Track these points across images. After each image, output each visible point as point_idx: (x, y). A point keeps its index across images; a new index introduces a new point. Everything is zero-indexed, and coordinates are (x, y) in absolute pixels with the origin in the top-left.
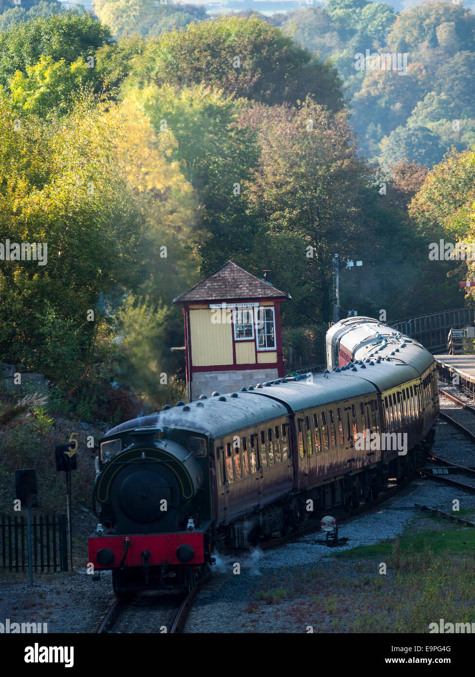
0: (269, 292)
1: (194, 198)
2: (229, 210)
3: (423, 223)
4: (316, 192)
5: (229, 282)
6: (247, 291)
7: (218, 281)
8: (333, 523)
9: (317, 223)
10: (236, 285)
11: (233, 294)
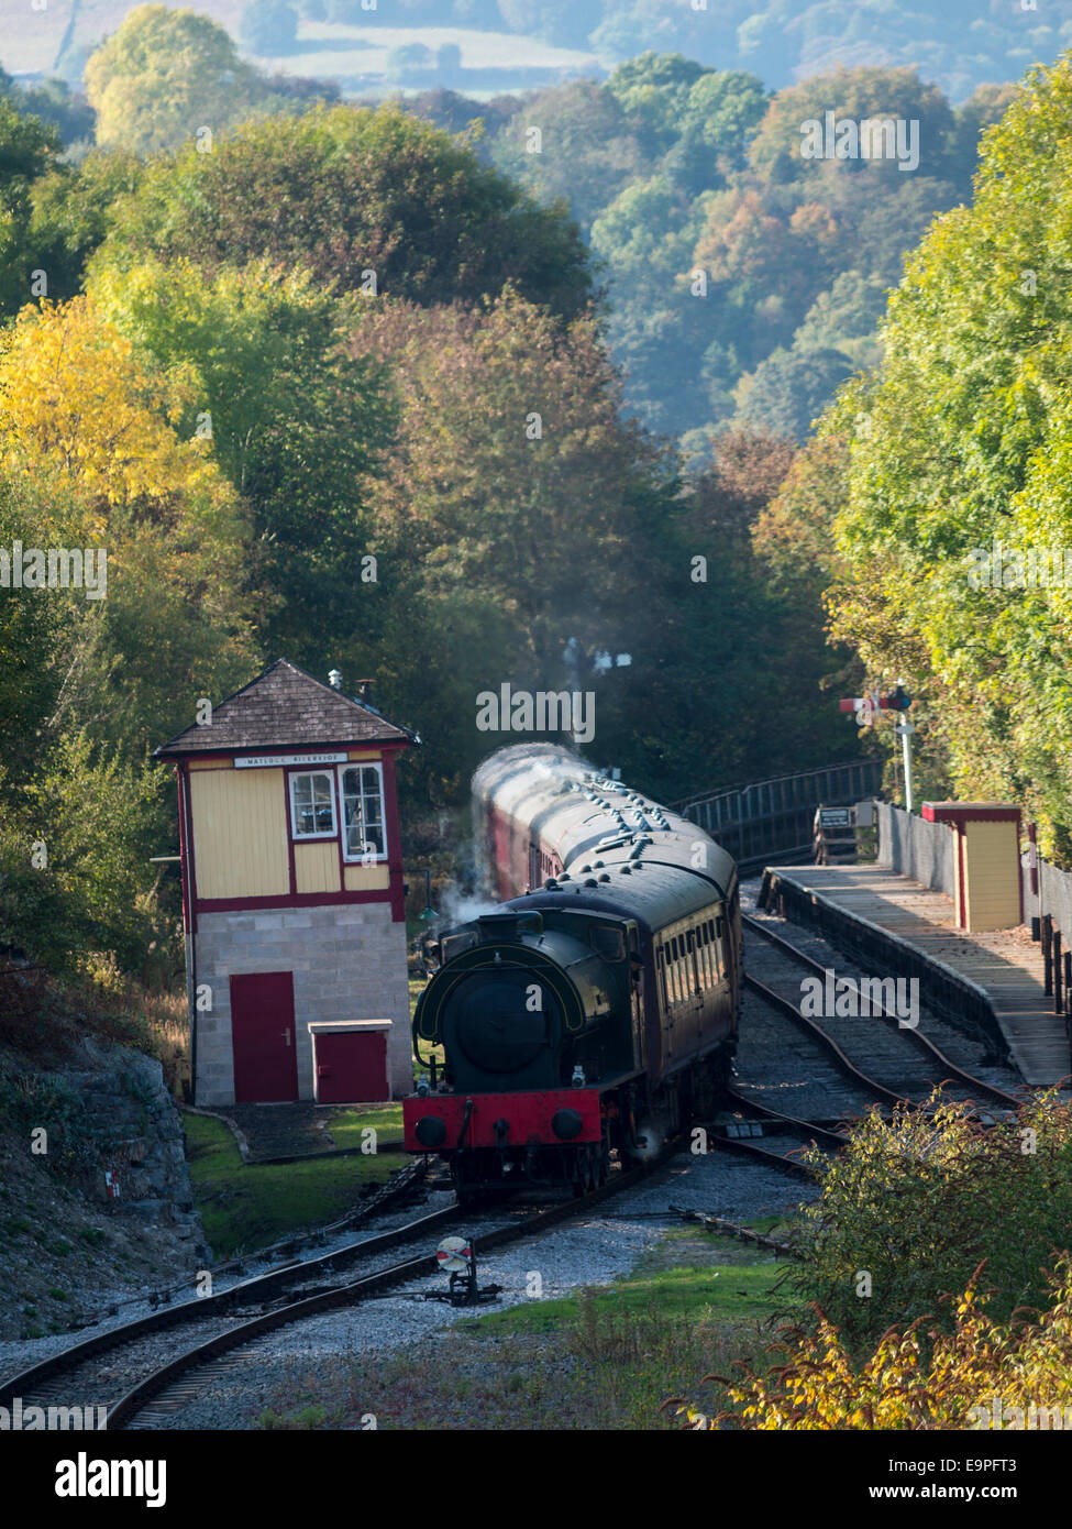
0: (370, 729)
2: (331, 544)
3: (785, 568)
4: (528, 501)
5: (279, 707)
6: (320, 727)
7: (253, 705)
8: (463, 1253)
9: (529, 571)
10: (294, 713)
11: (289, 735)
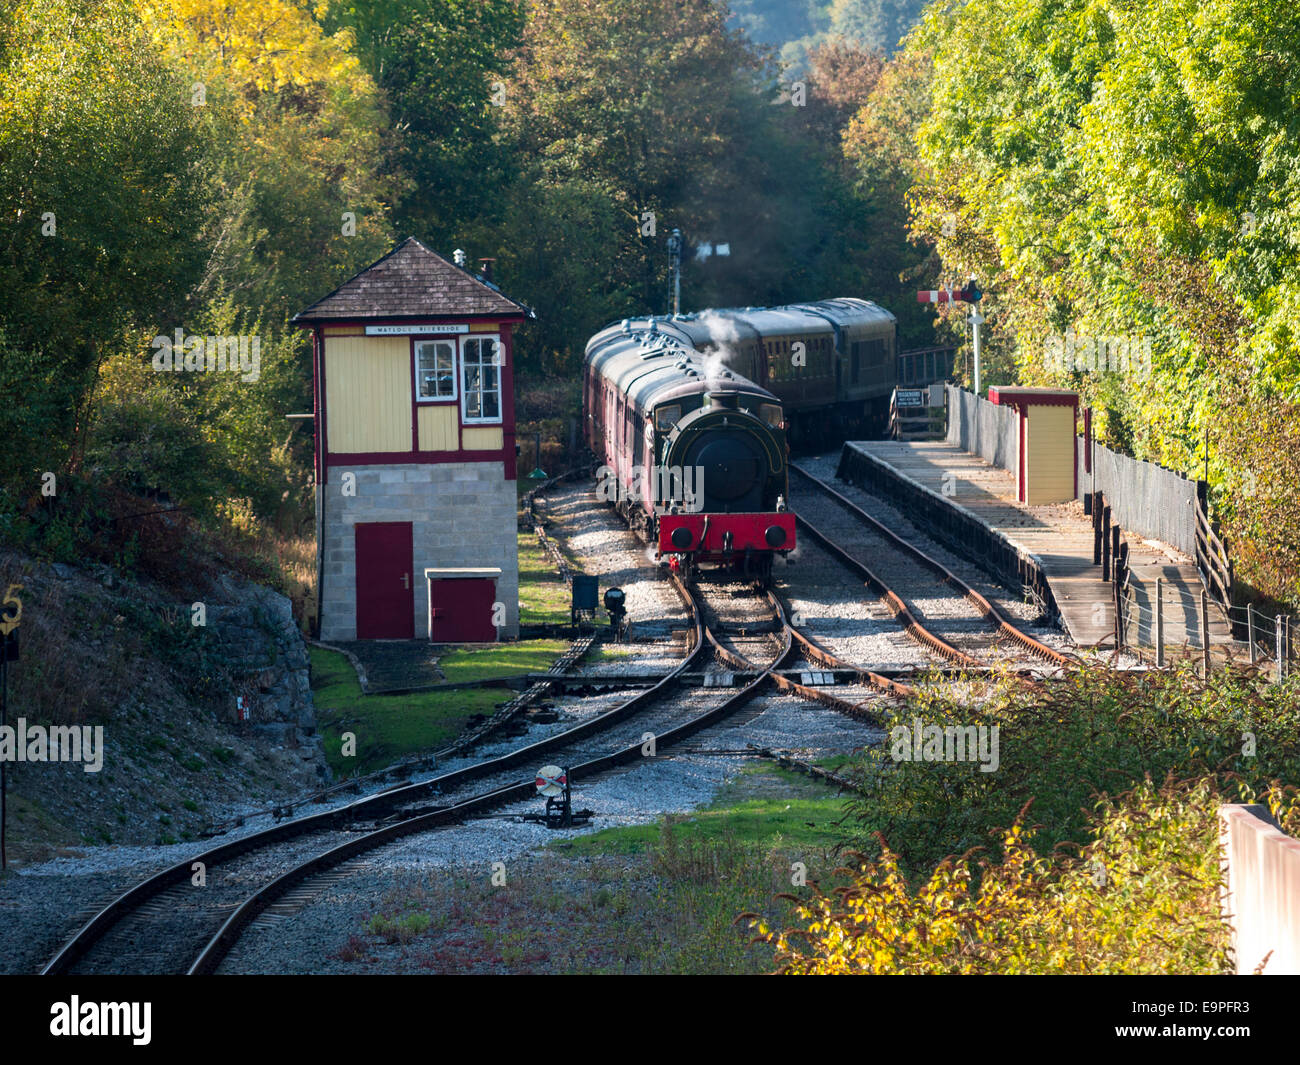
0: (490, 304)
1: (379, 106)
2: (458, 134)
3: (870, 170)
4: (639, 102)
5: (408, 281)
6: (445, 300)
7: (384, 279)
8: (559, 780)
9: (640, 165)
10: (421, 286)
11: (416, 307)
